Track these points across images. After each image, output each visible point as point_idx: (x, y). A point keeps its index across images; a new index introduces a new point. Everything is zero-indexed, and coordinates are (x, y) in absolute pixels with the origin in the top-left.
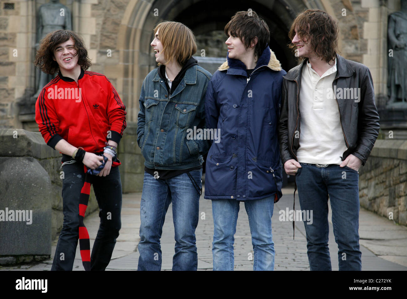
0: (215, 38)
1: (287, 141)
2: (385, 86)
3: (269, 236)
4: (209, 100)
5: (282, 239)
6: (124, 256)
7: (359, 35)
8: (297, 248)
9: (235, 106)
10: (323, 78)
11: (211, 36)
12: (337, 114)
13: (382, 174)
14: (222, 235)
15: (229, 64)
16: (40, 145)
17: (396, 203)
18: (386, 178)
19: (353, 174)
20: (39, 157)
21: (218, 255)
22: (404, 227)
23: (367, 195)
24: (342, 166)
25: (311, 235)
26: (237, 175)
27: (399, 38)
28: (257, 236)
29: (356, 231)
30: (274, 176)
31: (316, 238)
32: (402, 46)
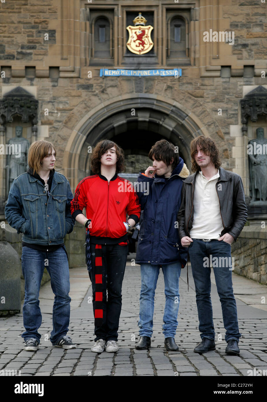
0: (130, 160)
3: (176, 290)
7: (229, 155)
10: (210, 181)
13: (248, 249)
14: (146, 288)
17: (259, 270)
18: (252, 252)
19: (227, 246)
20: (11, 242)
21: (143, 302)
22: (265, 285)
23: (239, 265)
24: (219, 240)
26: (153, 247)
27: (257, 157)
28: (168, 289)
30: (178, 249)
32: (259, 163)
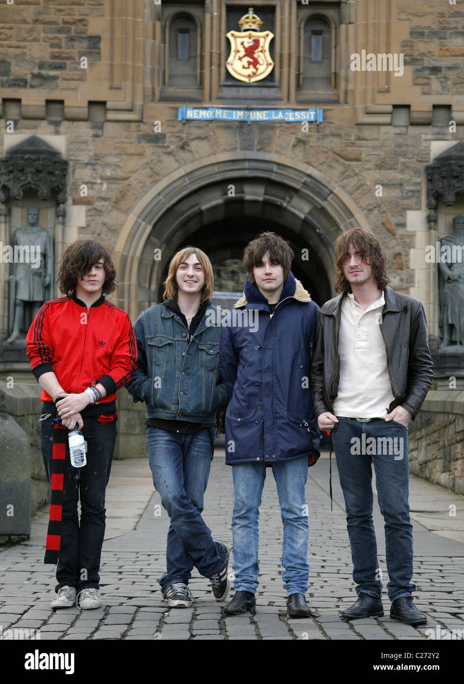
0: (230, 269)
1: (321, 390)
2: (437, 325)
3: (301, 507)
4: (226, 345)
5: (315, 513)
6: (120, 536)
7: (404, 264)
8: (333, 523)
9: (257, 348)
10: (368, 313)
11: (224, 265)
12: (383, 356)
13: (434, 432)
14: (243, 507)
15: (247, 298)
16: (17, 399)
17: (452, 468)
18: (440, 437)
19: (401, 429)
20: (15, 414)
21: (239, 532)
22: (461, 496)
23: (417, 459)
24: (387, 420)
25: (352, 506)
26: (263, 431)
27: (452, 268)
28: (287, 507)
29: (406, 500)
30: (309, 431)
31: (358, 509)
32: (456, 278)
